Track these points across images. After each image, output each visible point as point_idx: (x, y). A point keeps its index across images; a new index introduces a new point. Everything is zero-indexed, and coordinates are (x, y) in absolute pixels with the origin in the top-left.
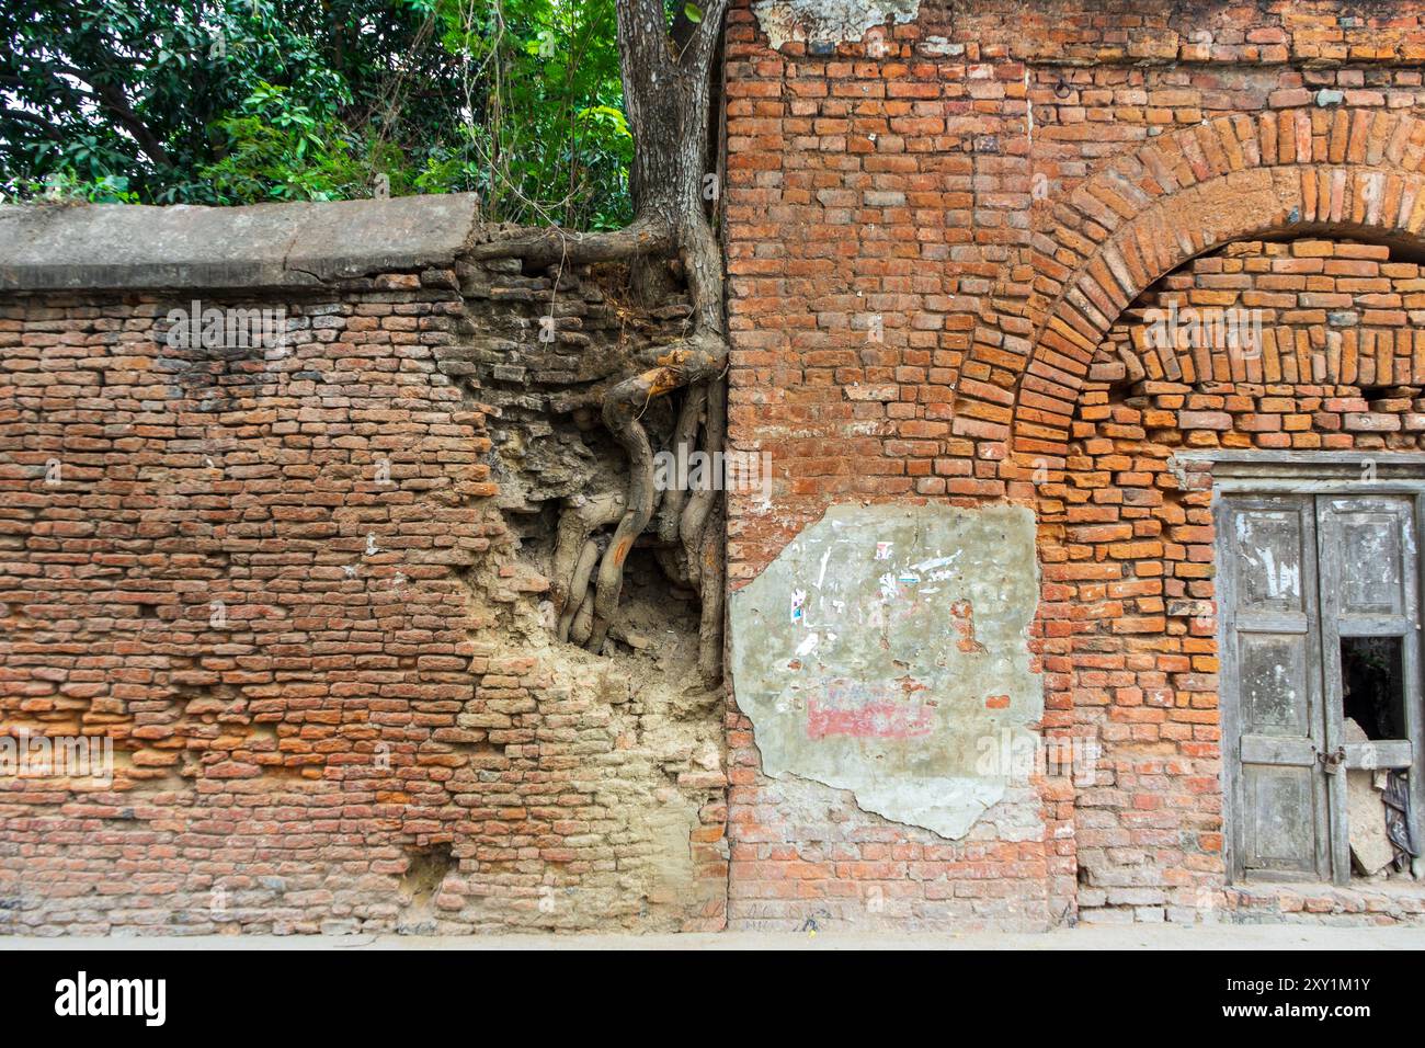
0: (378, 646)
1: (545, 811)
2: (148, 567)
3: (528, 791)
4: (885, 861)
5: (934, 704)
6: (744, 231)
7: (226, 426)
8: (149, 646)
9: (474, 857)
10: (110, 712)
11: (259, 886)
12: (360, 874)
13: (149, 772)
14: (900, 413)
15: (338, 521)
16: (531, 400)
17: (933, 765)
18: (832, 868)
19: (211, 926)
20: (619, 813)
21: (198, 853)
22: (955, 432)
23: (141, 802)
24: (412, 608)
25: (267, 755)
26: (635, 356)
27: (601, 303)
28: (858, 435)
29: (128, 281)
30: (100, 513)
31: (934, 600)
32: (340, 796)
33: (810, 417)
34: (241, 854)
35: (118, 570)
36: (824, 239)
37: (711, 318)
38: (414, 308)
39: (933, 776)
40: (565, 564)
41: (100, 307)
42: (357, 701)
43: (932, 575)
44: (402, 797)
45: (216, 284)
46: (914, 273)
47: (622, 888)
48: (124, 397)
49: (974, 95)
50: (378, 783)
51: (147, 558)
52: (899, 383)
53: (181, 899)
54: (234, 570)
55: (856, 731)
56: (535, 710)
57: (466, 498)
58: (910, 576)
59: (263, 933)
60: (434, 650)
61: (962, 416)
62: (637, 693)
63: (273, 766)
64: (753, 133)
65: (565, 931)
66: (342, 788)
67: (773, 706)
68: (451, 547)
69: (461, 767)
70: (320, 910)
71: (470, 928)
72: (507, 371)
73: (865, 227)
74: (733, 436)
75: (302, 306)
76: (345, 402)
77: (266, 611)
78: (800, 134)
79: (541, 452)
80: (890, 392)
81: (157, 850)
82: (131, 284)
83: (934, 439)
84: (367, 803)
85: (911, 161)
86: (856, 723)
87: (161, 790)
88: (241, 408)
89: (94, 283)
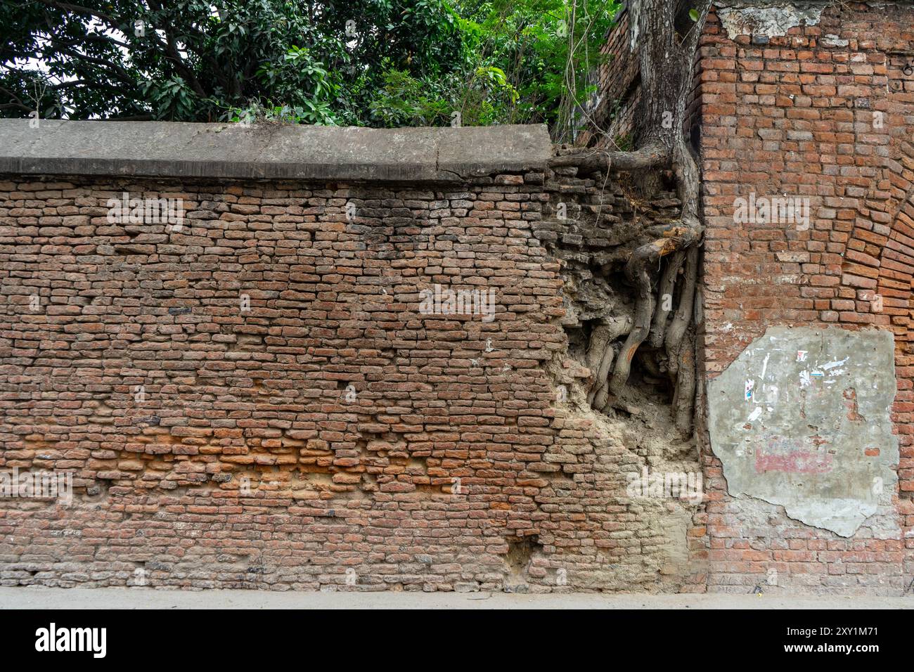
0: (492, 410)
1: (598, 515)
2: (344, 357)
3: (588, 503)
4: (804, 550)
5: (833, 452)
6: (713, 154)
7: (395, 268)
8: (345, 407)
9: (553, 544)
10: (318, 449)
11: (416, 561)
12: (480, 554)
13: (344, 487)
14: (811, 271)
15: (467, 331)
16: (583, 257)
17: (833, 491)
18: (771, 554)
19: (385, 585)
20: (644, 518)
21: (376, 539)
22: (844, 283)
23: (338, 506)
24: (515, 386)
25: (420, 478)
26: (645, 230)
27: (622, 196)
28: (785, 283)
29: (335, 175)
30: (313, 322)
31: (833, 388)
32: (466, 504)
33: (755, 271)
34: (404, 540)
35: (325, 359)
36: (762, 160)
37: (693, 207)
38: (518, 197)
39: (834, 498)
40: (595, 360)
41: (311, 190)
42: (478, 444)
43: (831, 372)
44: (504, 505)
45: (393, 178)
46: (818, 183)
47: (644, 564)
48: (328, 249)
49: (854, 72)
50: (491, 497)
51: (344, 351)
52: (809, 251)
53: (365, 568)
54: (400, 360)
55: (785, 469)
56: (593, 452)
57: (550, 317)
58: (818, 373)
59: (417, 590)
60: (529, 413)
61: (848, 273)
62: (641, 442)
63: (422, 485)
64: (718, 92)
65: (610, 591)
66: (468, 499)
67: (734, 453)
68: (540, 348)
69: (545, 487)
70: (454, 576)
71: (550, 588)
72: (571, 238)
73: (788, 153)
74: (708, 282)
75: (444, 194)
76: (472, 255)
77: (421, 387)
78: (746, 94)
79: (586, 290)
80: (804, 257)
81: (349, 537)
82: (337, 177)
83: (831, 287)
84: (484, 509)
85: (815, 112)
86: (785, 463)
87: (350, 499)
88: (404, 257)
89: (313, 175)
